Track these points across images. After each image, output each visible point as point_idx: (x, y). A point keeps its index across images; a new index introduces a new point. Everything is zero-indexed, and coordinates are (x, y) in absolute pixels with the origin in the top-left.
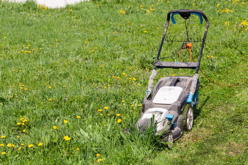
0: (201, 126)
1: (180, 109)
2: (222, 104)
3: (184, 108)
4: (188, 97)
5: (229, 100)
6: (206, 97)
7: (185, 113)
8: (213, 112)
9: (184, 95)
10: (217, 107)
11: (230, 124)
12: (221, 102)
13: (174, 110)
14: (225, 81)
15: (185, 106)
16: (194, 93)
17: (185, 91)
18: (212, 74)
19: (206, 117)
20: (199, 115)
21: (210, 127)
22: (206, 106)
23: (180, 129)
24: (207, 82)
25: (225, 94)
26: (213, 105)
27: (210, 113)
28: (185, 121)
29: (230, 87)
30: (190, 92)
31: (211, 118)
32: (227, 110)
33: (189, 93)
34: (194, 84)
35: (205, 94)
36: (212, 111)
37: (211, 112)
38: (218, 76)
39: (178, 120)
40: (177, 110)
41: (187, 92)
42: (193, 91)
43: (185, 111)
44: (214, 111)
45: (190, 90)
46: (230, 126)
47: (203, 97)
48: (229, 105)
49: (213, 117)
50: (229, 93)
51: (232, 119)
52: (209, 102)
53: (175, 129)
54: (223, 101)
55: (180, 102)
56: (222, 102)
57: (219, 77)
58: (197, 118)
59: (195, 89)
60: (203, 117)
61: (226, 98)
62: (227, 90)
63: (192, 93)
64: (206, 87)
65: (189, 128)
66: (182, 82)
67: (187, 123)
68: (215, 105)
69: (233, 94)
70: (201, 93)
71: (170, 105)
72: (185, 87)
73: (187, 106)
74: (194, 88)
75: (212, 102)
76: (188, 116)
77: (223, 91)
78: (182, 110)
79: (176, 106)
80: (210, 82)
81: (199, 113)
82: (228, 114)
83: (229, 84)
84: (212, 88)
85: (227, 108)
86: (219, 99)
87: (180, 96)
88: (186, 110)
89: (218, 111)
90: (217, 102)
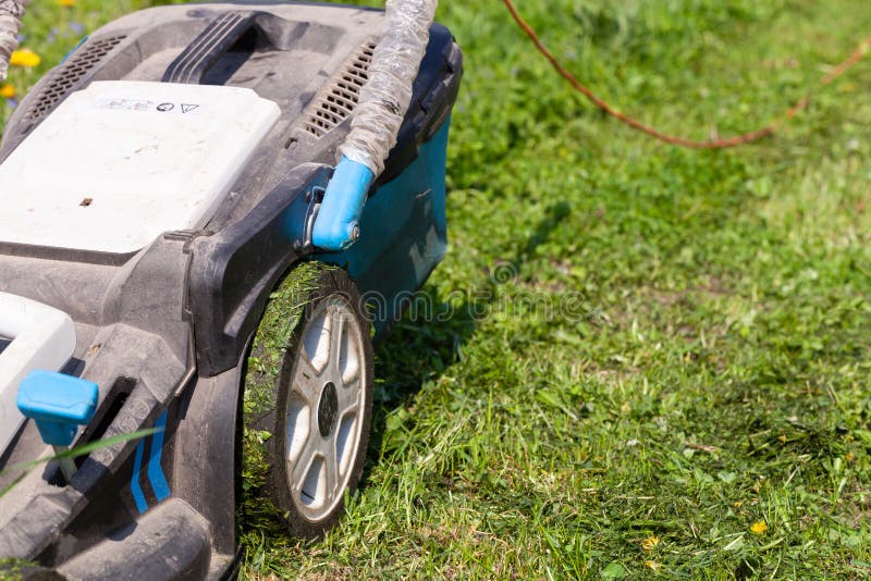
0: (441, 481)
1: (208, 313)
2: (651, 269)
3: (263, 303)
4: (320, 197)
5: (711, 237)
6: (536, 212)
7: (267, 355)
8: (575, 340)
9: (285, 173)
10: (611, 297)
11: (713, 468)
12: (644, 253)
13: (147, 316)
14: (682, 115)
15: (275, 285)
16: (383, 154)
17: (299, 129)
18: (599, 64)
19: (509, 384)
20: (447, 361)
21: (529, 492)
22: (528, 280)
23: (200, 522)
24: (560, 114)
25: (681, 198)
26: (580, 273)
27: (552, 341)
28: (262, 436)
29: (714, 150)
30: (343, 140)
31: (551, 398)
32: (691, 325)
33: (331, 156)
34: (396, 72)
35: (532, 186)
36: (571, 329)
37: (561, 335)
38: (636, 80)
39: (182, 425)
40: (185, 327)
41: (313, 144)
42: (370, 137)
43: (270, 335)
44: (582, 327)
45: (347, 127)
46: (717, 488)
47: (517, 207)
48: (706, 280)
49: (568, 384)
50: (707, 190)
51: (731, 415)
52: (556, 250)
53: (141, 522)
54: (662, 249)
55: (217, 240)
56: (655, 252)
57: (644, 87)
58: (429, 386)
59: (396, 121)
60: (478, 382)
61: (688, 225)
62: (691, 172)
63: (358, 160)
64: (549, 144)
65: (318, 505)
66: (296, 53)
67: (293, 453)
68: (599, 281)
69: (734, 199)
70: (506, 178)
71: (119, 259)
72: (307, 100)
73: (303, 277)
74: (392, 108)
75: (579, 249)
76: (298, 383)
77: (667, 177)
78: (234, 325)
79: (167, 278)
80: (579, 113)
81: (450, 346)
82: (696, 357)
83: (711, 133)
84: (590, 154)
85: (692, 308)
86: (636, 228)
87: (244, 181)
88: (281, 319)
89: (617, 329)
90: (617, 255)
